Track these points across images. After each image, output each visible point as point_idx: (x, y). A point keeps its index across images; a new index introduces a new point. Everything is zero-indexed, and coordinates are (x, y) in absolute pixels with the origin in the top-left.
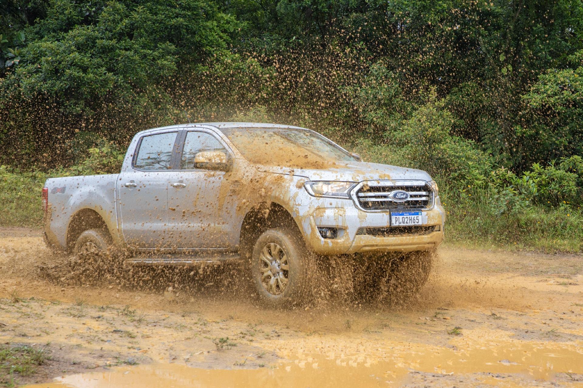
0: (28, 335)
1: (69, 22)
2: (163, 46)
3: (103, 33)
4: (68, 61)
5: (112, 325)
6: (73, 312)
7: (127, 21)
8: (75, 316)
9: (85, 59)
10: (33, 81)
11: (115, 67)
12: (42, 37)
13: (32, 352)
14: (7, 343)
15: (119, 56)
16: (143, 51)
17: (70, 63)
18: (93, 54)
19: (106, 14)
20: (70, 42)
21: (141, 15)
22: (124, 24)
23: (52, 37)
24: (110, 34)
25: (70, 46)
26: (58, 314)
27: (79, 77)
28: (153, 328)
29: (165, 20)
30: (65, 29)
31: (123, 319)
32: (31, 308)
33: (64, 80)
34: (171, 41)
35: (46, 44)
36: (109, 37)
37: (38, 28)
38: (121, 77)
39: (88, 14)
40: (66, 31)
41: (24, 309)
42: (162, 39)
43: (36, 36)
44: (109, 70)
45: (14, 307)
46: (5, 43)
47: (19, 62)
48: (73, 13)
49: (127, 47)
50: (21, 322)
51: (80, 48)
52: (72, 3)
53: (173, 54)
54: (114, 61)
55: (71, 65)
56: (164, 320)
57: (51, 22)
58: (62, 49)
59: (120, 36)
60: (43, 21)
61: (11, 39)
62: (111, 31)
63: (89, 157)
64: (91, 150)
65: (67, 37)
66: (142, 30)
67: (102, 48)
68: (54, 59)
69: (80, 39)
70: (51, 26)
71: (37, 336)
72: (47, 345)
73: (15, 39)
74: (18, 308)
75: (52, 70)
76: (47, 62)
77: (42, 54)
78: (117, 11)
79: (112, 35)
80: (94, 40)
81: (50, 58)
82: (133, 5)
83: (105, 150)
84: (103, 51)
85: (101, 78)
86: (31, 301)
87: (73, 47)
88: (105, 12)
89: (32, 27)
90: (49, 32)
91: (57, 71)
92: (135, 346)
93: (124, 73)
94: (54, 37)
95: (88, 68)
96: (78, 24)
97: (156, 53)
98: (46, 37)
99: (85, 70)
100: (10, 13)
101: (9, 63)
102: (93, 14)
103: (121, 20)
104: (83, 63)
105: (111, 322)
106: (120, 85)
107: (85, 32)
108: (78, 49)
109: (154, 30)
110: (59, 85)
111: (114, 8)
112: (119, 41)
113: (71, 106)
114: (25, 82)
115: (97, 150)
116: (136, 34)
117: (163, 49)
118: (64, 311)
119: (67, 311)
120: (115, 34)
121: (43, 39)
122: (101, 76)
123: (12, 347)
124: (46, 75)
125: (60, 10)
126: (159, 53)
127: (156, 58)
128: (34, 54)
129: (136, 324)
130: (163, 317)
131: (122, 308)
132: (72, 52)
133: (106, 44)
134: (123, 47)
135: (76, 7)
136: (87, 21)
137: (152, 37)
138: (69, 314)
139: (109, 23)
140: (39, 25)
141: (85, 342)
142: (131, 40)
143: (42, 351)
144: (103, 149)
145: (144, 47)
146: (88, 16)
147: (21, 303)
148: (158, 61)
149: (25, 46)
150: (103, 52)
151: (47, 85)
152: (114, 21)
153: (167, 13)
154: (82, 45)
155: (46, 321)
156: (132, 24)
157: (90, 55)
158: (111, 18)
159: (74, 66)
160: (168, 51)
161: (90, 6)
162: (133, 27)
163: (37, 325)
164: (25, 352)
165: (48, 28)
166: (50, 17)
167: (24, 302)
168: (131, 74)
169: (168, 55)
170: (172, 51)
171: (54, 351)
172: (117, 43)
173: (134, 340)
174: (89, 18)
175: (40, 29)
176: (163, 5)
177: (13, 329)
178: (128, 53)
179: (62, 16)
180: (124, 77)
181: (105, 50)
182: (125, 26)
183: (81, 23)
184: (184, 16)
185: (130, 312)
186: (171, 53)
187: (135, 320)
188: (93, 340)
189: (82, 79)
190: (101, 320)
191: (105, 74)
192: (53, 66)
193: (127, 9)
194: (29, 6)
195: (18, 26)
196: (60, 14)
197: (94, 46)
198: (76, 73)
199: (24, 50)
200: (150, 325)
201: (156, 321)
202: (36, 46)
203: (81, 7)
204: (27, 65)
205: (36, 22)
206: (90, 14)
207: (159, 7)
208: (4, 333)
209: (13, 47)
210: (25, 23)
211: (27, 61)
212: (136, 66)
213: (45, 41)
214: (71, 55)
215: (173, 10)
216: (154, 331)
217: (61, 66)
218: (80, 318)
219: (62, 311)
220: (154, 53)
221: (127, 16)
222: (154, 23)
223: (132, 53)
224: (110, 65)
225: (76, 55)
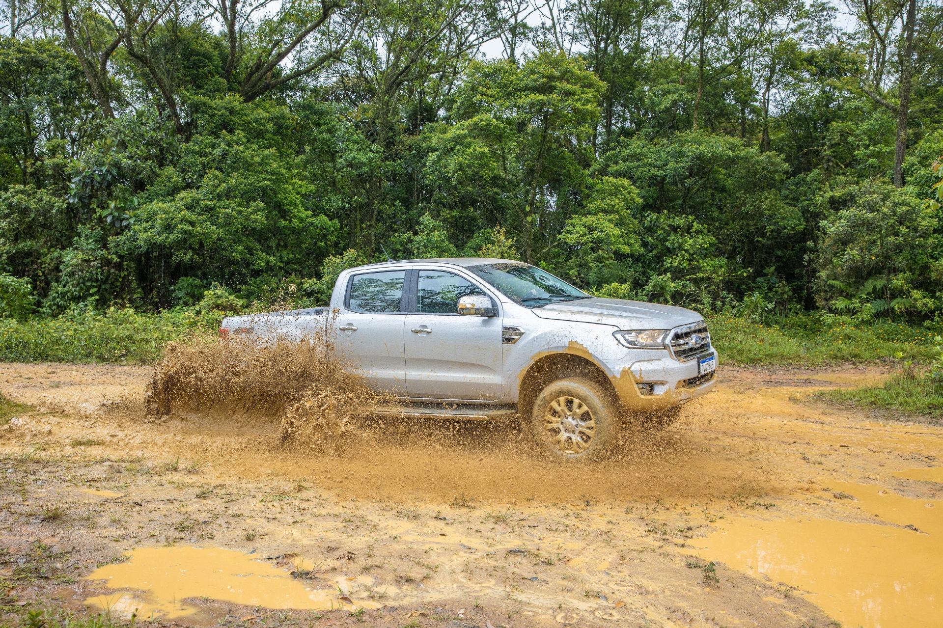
1: (176, 187)
2: (255, 204)
3: (205, 195)
4: (179, 218)
7: (224, 185)
9: (193, 216)
10: (149, 235)
11: (217, 221)
15: (219, 213)
16: (238, 208)
18: (198, 212)
19: (207, 180)
20: (179, 203)
21: (236, 180)
22: (222, 187)
23: (161, 200)
24: (211, 196)
25: (180, 206)
27: (189, 230)
29: (255, 183)
30: (173, 193)
33: (176, 233)
35: (157, 205)
36: (210, 198)
37: (148, 194)
38: (223, 229)
40: (174, 195)
42: (253, 199)
43: (147, 200)
46: (122, 206)
47: (135, 222)
48: (178, 181)
49: (225, 206)
51: (189, 207)
52: (177, 173)
53: (263, 211)
54: (216, 217)
55: (182, 221)
57: (159, 189)
58: (172, 208)
59: (219, 197)
60: (152, 188)
62: (211, 194)
63: (204, 299)
64: (205, 293)
65: (175, 199)
66: (237, 192)
67: (205, 207)
68: (167, 216)
69: (188, 200)
70: (159, 192)
73: (130, 203)
75: (166, 226)
76: (160, 219)
77: (155, 213)
78: (216, 177)
79: (213, 197)
80: (198, 201)
81: (163, 216)
82: (229, 173)
83: (219, 291)
85: (206, 231)
87: (182, 207)
88: (206, 178)
89: (143, 193)
90: (158, 197)
91: (170, 226)
94: (163, 200)
95: (195, 223)
97: (249, 210)
98: (156, 200)
99: (192, 224)
101: (125, 223)
102: (195, 180)
103: (220, 184)
104: (191, 219)
106: (222, 236)
107: (189, 195)
108: (187, 208)
109: (246, 191)
110: (172, 237)
111: (213, 175)
112: (218, 201)
113: (181, 255)
114: (142, 236)
115: (211, 293)
116: (232, 195)
117: (255, 207)
120: (215, 196)
121: (154, 202)
122: (207, 229)
124: (160, 229)
125: (167, 179)
126: (252, 210)
127: (250, 214)
128: (148, 214)
132: (182, 211)
133: (208, 204)
134: (222, 206)
135: (179, 175)
136: (190, 186)
137: (245, 198)
139: (210, 187)
140: (149, 191)
142: (228, 200)
144: (217, 291)
145: (239, 205)
146: (190, 182)
148: (252, 217)
149: (139, 209)
151: (162, 238)
152: (214, 185)
153: (255, 177)
154: (189, 205)
156: (229, 188)
158: (212, 183)
159: (184, 221)
160: (258, 208)
161: (193, 175)
165: (157, 193)
166: (159, 185)
168: (230, 227)
169: (259, 211)
170: (262, 208)
172: (217, 203)
174: (192, 184)
175: (150, 195)
178: (226, 210)
179: (169, 184)
180: (225, 230)
181: (208, 209)
182: (224, 189)
183: (184, 189)
184: (270, 180)
189: (191, 232)
191: (209, 227)
192: (166, 222)
193: (224, 176)
196: (168, 182)
197: (198, 206)
198: (186, 227)
199: (138, 212)
202: (148, 208)
203: (185, 176)
204: (142, 223)
205: (146, 189)
206: (192, 181)
209: (128, 210)
210: (137, 190)
211: (142, 220)
212: (234, 221)
214: (181, 213)
215: (260, 175)
217: (173, 222)
220: (247, 210)
221: (224, 181)
222: (246, 186)
223: (230, 210)
225: (186, 213)
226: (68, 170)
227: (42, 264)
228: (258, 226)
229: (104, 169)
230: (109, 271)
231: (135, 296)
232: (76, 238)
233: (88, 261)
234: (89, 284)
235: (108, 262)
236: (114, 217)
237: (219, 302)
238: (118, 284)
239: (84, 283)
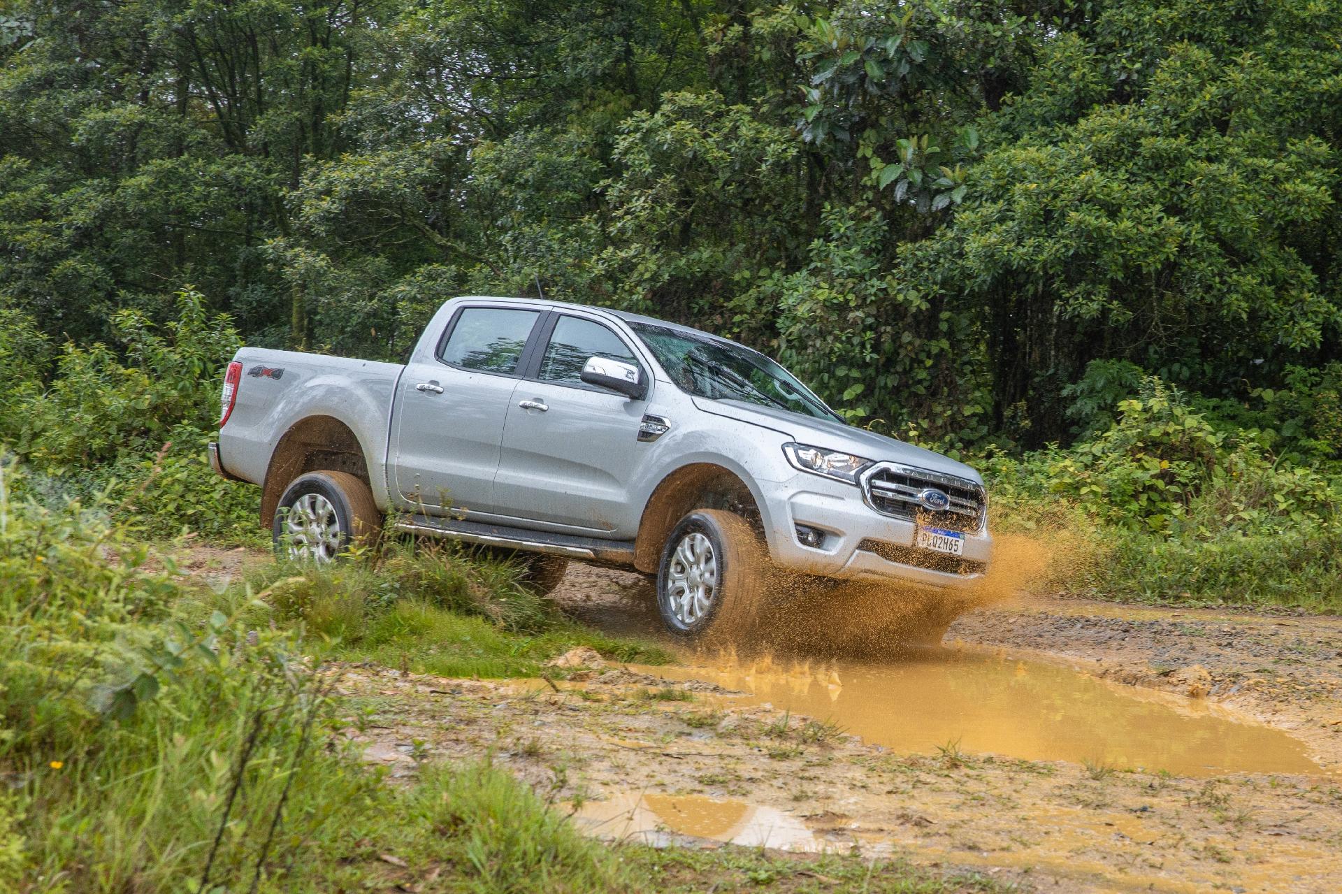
0: (981, 846)
1: (1080, 98)
2: (1300, 147)
3: (1158, 121)
4: (1074, 191)
5: (1176, 831)
6: (1082, 795)
7: (1214, 89)
8: (1087, 805)
9: (1115, 185)
10: (993, 240)
11: (1183, 201)
12: (1017, 138)
13: (992, 888)
14: (936, 865)
15: (1193, 175)
16: (1250, 161)
17: (1078, 196)
18: (1133, 174)
19: (1167, 75)
20: (1082, 146)
21: (1250, 74)
22: (1208, 97)
23: (1040, 137)
24: (1174, 122)
25: (1081, 156)
26: (1049, 797)
27: (1098, 229)
28: (1273, 839)
29: (1306, 83)
30: (1070, 116)
31: (1199, 816)
32: (988, 783)
33: (1062, 237)
34: (1320, 133)
35: (1025, 154)
36: (1171, 131)
37: (1009, 117)
38: (1198, 226)
39: (1123, 77)
40: (1072, 121)
41: (972, 786)
42: (1298, 131)
43: (1004, 135)
44: (1171, 210)
45: (949, 780)
46: (934, 154)
47: (965, 199)
48: (1090, 77)
49: (1213, 154)
50: (965, 814)
51: (1105, 159)
52: (1088, 53)
53: (1323, 167)
54: (1182, 188)
55: (1080, 200)
56: (1298, 821)
57: (1038, 102)
58: (1062, 162)
59: (1198, 127)
60: (1018, 99)
61: (947, 143)
62: (1175, 116)
63: (1118, 423)
64: (1123, 405)
65: (1074, 134)
66: (1249, 111)
67: (1152, 157)
68: (1043, 187)
69: (1106, 139)
70: (1038, 111)
71: (1003, 849)
72: (1026, 872)
73: (956, 145)
74: (958, 782)
75: (1038, 214)
76: (1027, 194)
77: (1017, 176)
78: (1190, 66)
79: (1179, 125)
80: (1135, 139)
81: (1034, 186)
82: (1231, 53)
83: (1158, 403)
84: (1157, 165)
85: (1149, 230)
86: (986, 765)
87: (1087, 159)
88: (1163, 70)
89: (994, 115)
90: (1032, 125)
91: (1048, 214)
92: (1231, 882)
93: (1205, 215)
94: (1045, 135)
95: (1120, 206)
96: (1099, 103)
97: (1282, 165)
98: (1026, 137)
99: (1113, 211)
100: (946, 83)
101: (940, 202)
102: (1135, 76)
103: (1201, 87)
104: (1108, 195)
105: (1173, 822)
106: (1195, 246)
107: (1114, 121)
108: (1100, 161)
109: (1279, 106)
110: (1051, 248)
111: (1184, 59)
112: (1193, 140)
113: (1077, 299)
114: (974, 245)
115: (1138, 405)
116: (1234, 119)
117: (1299, 155)
118: (1062, 791)
119: (1068, 792)
120: (1184, 122)
121: (1019, 143)
122: (1150, 226)
123: (947, 873)
124: (1023, 225)
125: (1060, 73)
126: (1290, 164)
127: (1281, 176)
128: (998, 179)
129: (1233, 830)
130: (1298, 813)
131: (1198, 790)
132: (1086, 170)
133: (1164, 146)
134: (1203, 154)
135: (1097, 61)
136: (1121, 94)
137: (1272, 126)
138: (1074, 800)
139: (1173, 97)
140: (1010, 110)
141: (1112, 868)
142: (1223, 136)
143: (1015, 886)
144: (1152, 402)
145: (1253, 151)
146: (1124, 82)
147: (964, 770)
148: (1288, 186)
149: (979, 160)
150: (1157, 168)
151: (1025, 250)
152: (1183, 90)
153: (1311, 64)
154: (1108, 152)
155: (1021, 814)
156: (1227, 98)
157: (1127, 176)
158: (1177, 83)
159: (1087, 202)
160: (1310, 161)
161: (1129, 59)
162: (1228, 103)
163: (1002, 824)
164: (977, 887)
165: (1032, 115)
166: (1036, 90)
167: (972, 768)
168: (1222, 217)
169: (1312, 169)
170: (1321, 159)
171: (1040, 888)
172: (1189, 144)
173: (1227, 868)
174: (1127, 88)
175: (1013, 119)
176: (1304, 45)
177: (947, 830)
178: (1214, 167)
179: (1064, 86)
180: (1205, 226)
181: (1159, 163)
182: (1211, 102)
183: (1106, 101)
185: (1217, 800)
186: (1318, 162)
187: (1228, 820)
188: (1132, 865)
189: (1105, 233)
190: (1150, 817)
191: (1160, 219)
192: (1040, 203)
193: (1215, 62)
194: (989, 66)
195: (963, 113)
196: (1060, 81)
197: (1134, 154)
198: (1093, 219)
199: (976, 170)
200: (1265, 833)
201: (1279, 823)
202: (1003, 160)
203: (1109, 63)
204: (981, 205)
205: (1004, 102)
206: (1129, 77)
207: (1294, 51)
208: (927, 841)
209: (951, 164)
210: (979, 106)
211: (982, 196)
212: (1234, 200)
213: (1024, 147)
214: (1082, 177)
215: (1327, 56)
216: (1276, 847)
217: (1059, 204)
218: (1099, 811)
219: (1057, 792)
220: (1277, 165)
221: (1215, 79)
222: (1279, 92)
223: (1224, 168)
224: (1172, 198)
225: (1094, 176)
226: (806, 52)
227: (733, 312)
228: (1304, 213)
229: (892, 46)
230: (896, 337)
231: (968, 411)
232: (816, 243)
233: (843, 308)
234: (841, 372)
235: (897, 312)
236: (911, 185)
237: (1155, 433)
238: (922, 375)
239: (830, 369)
